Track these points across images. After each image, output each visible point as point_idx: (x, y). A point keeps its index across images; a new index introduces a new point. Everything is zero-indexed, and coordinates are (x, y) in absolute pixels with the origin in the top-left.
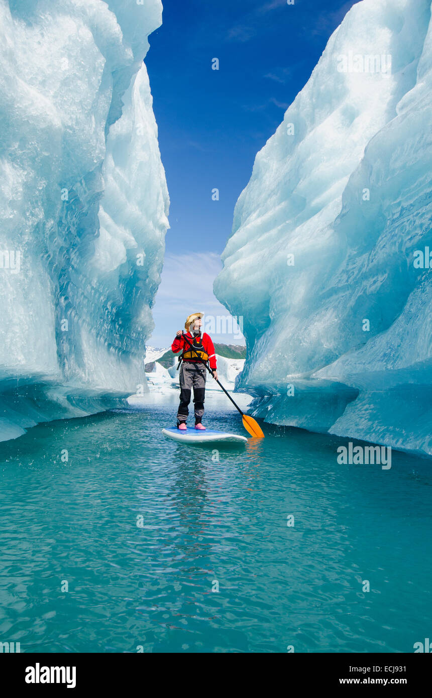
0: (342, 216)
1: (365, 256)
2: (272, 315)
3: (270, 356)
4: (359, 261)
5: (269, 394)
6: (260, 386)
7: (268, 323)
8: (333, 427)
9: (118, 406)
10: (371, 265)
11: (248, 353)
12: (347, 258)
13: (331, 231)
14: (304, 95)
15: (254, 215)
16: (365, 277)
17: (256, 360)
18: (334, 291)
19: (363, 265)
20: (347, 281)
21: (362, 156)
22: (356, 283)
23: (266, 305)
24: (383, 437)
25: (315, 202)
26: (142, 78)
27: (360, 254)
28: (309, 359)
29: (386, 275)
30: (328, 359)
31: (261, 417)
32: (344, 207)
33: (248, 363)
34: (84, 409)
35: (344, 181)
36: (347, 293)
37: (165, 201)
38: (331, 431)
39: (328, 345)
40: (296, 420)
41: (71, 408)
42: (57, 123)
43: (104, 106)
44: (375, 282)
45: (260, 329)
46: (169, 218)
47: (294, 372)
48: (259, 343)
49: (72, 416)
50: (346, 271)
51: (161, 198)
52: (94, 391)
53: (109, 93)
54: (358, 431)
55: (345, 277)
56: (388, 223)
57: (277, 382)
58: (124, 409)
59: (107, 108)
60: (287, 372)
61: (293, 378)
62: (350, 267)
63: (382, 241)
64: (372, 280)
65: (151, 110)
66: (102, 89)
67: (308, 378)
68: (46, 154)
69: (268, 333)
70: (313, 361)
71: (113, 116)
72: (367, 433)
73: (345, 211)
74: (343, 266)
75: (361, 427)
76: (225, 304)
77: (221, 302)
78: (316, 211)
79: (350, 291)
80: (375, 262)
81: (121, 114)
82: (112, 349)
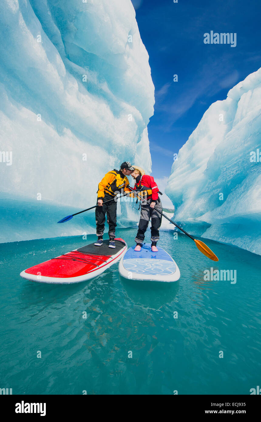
0: (207, 170)
1: (214, 182)
2: (183, 200)
3: (182, 212)
4: (212, 184)
5: (181, 224)
6: (179, 222)
7: (182, 202)
8: (202, 235)
9: (134, 226)
10: (216, 185)
11: (175, 212)
12: (208, 183)
13: (203, 174)
14: (195, 132)
15: (178, 169)
16: (214, 189)
17: (178, 214)
18: (204, 193)
19: (213, 186)
20: (208, 190)
21: (214, 151)
22: (211, 191)
23: (181, 197)
24: (218, 239)
25: (198, 165)
26: (146, 130)
27: (212, 182)
28: (195, 214)
29: (221, 189)
30: (202, 214)
31: (179, 231)
32: (207, 167)
33: (175, 214)
34: (125, 226)
35: (208, 159)
36: (208, 194)
37: (151, 164)
38: (202, 237)
39: (201, 210)
40: (190, 233)
41: (122, 225)
42: (124, 145)
43: (137, 139)
44: (217, 191)
45: (179, 204)
46: (151, 169)
47: (190, 218)
48: (179, 208)
49: (122, 228)
50: (208, 187)
51: (150, 163)
52: (128, 221)
53: (138, 135)
54: (210, 237)
55: (207, 189)
56: (222, 172)
57: (184, 221)
58: (136, 227)
59: (137, 140)
60: (188, 217)
61: (190, 220)
62: (209, 186)
63: (220, 178)
64: (216, 190)
65: (148, 137)
66: (136, 135)
67: (194, 220)
68: (121, 153)
69: (182, 205)
70: (195, 215)
71: (139, 141)
72: (213, 238)
73: (208, 168)
74: (207, 186)
75: (211, 236)
76: (168, 196)
77: (167, 195)
78: (198, 168)
79: (209, 193)
80: (217, 184)
81: (140, 140)
82: (133, 208)
